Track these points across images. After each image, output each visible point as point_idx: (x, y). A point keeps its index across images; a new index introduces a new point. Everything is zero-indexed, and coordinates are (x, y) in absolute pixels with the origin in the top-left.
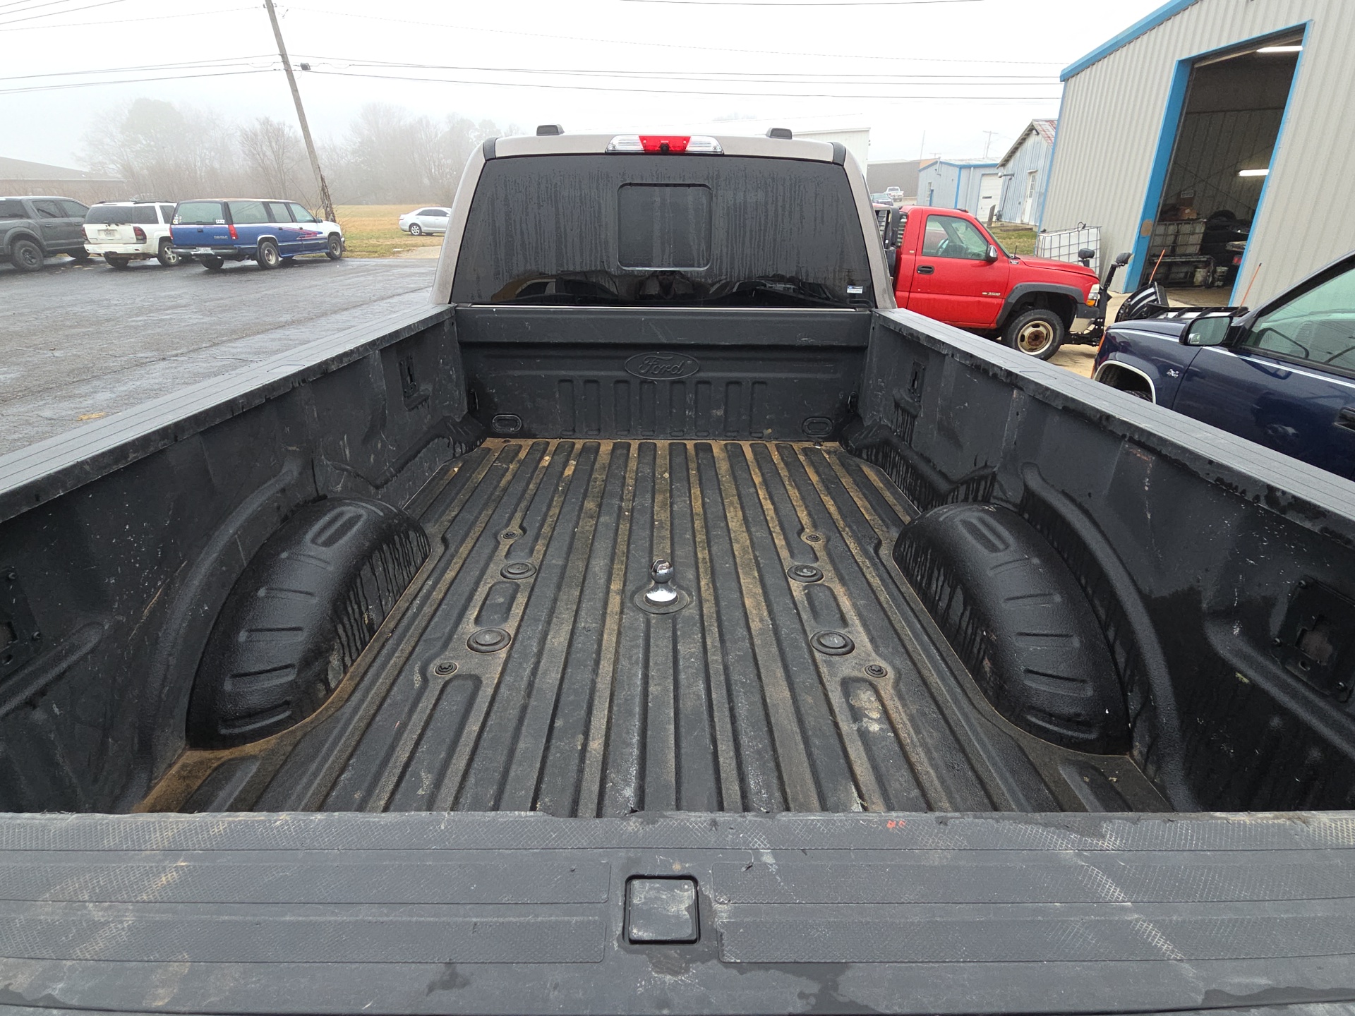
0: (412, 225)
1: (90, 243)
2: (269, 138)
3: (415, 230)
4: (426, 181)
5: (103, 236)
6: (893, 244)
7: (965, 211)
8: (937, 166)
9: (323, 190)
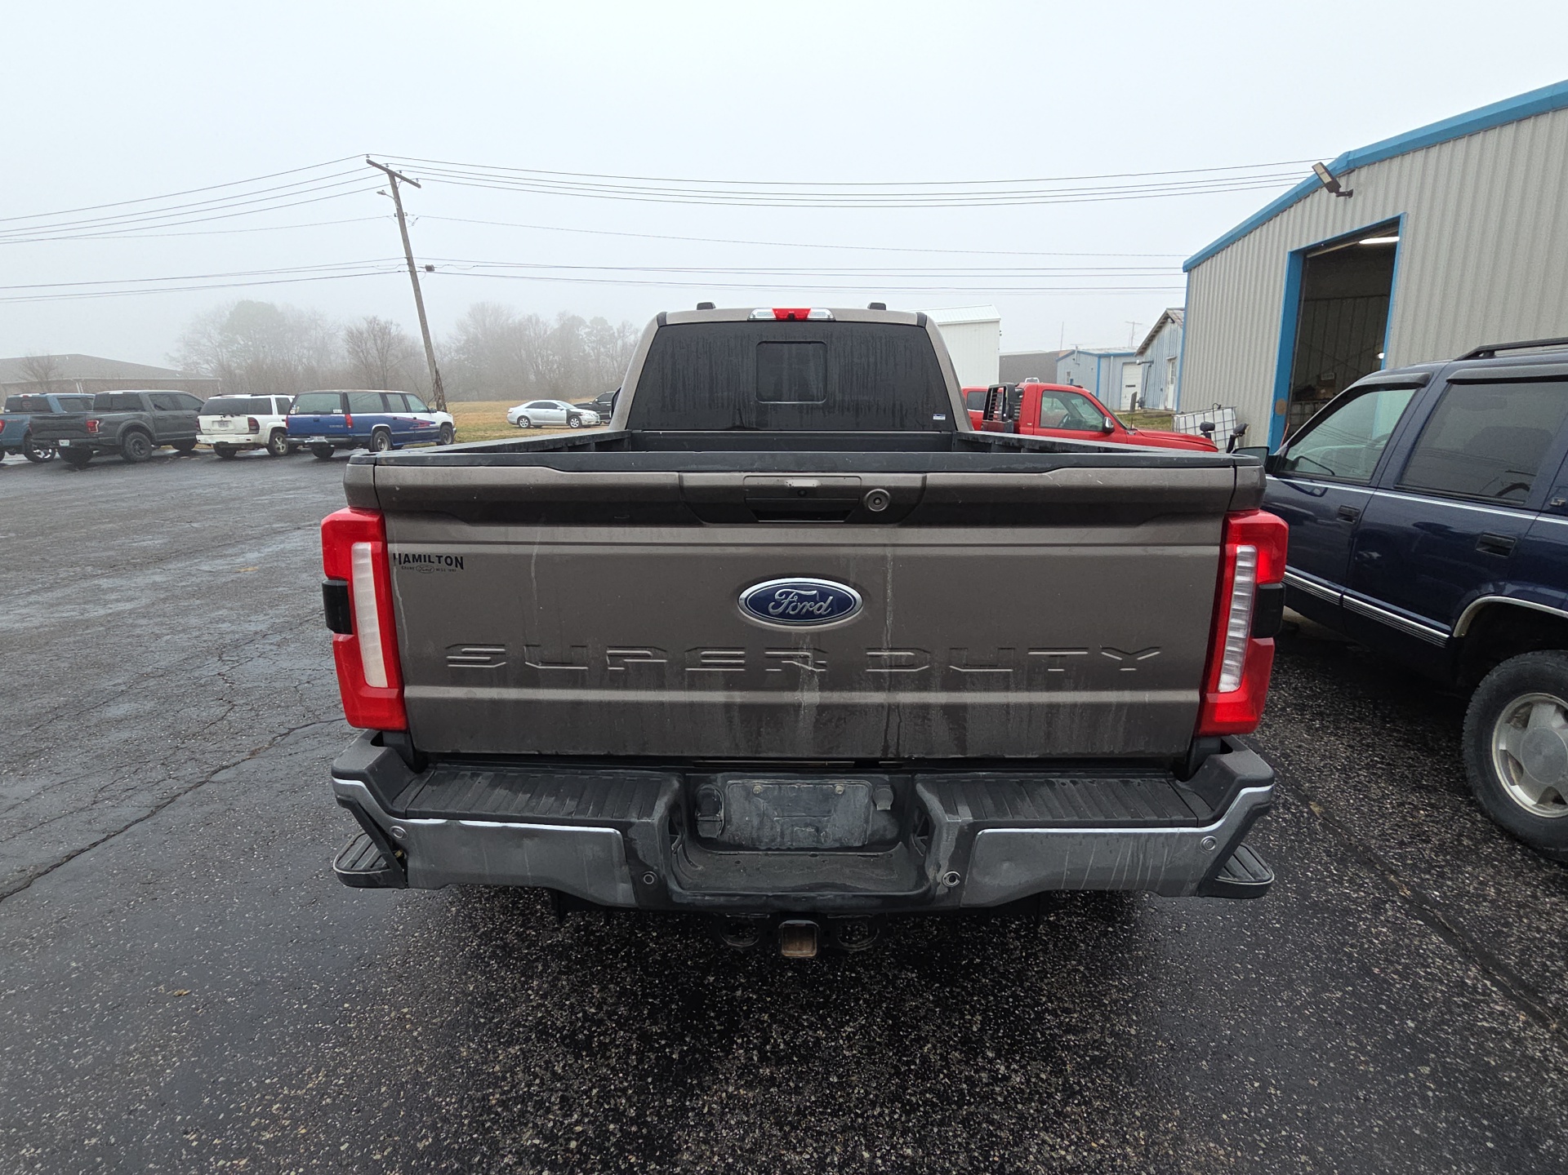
0: (520, 418)
1: (202, 434)
2: (375, 336)
3: (524, 423)
4: (532, 377)
5: (216, 427)
6: (1010, 417)
7: (1079, 387)
8: (1075, 356)
9: (437, 382)
